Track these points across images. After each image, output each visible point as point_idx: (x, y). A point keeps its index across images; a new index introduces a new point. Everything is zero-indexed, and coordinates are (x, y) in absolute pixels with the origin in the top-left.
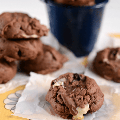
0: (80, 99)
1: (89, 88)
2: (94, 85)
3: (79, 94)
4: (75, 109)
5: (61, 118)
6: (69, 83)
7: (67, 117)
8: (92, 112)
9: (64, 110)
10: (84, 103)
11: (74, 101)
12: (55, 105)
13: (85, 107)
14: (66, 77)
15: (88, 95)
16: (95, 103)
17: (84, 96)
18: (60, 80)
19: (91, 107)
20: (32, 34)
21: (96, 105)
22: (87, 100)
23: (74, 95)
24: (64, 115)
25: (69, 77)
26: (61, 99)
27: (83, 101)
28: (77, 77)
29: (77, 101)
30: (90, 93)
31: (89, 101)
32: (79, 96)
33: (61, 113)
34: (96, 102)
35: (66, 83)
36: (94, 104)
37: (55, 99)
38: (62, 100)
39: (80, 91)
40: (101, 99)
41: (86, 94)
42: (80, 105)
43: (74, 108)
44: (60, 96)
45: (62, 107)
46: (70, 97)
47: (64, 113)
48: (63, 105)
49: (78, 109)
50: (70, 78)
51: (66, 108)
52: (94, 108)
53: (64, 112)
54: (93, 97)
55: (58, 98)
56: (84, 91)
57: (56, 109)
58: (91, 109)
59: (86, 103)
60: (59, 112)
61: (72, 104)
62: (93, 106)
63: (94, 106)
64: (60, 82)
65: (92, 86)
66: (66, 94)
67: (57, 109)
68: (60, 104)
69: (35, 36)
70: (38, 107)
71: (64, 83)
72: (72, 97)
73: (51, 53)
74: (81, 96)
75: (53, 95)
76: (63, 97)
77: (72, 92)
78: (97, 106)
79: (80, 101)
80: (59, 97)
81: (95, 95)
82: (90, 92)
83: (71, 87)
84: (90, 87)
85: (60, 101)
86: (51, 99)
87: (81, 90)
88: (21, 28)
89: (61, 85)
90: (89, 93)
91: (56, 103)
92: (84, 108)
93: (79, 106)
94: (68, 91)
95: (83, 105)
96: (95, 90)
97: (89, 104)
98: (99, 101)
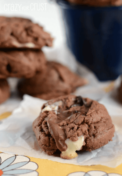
0: (73, 128)
1: (89, 115)
2: (99, 112)
3: (72, 122)
4: (63, 141)
5: (45, 154)
6: (66, 108)
7: (52, 153)
8: (89, 148)
9: (49, 142)
10: (76, 134)
11: (64, 130)
12: (39, 135)
13: (78, 140)
14: (64, 100)
15: (85, 124)
16: (94, 136)
17: (79, 125)
18: (54, 103)
19: (87, 140)
20: (27, 42)
21: (95, 139)
22: (82, 130)
23: (65, 123)
24: (49, 150)
25: (67, 101)
26: (46, 128)
27: (75, 131)
28: (78, 101)
29: (68, 131)
30: (89, 122)
31: (85, 131)
32: (72, 125)
33: (45, 147)
34: (96, 135)
35: (62, 107)
36: (92, 136)
37: (40, 128)
38: (48, 128)
39: (75, 118)
40: (106, 131)
41: (83, 123)
42: (71, 136)
43: (61, 140)
44: (46, 123)
45: (47, 138)
46: (59, 125)
47: (49, 147)
48: (48, 135)
49: (68, 142)
50: (69, 101)
51: (51, 139)
52: (91, 142)
53: (50, 145)
54: (93, 127)
55: (43, 126)
56: (81, 119)
57: (39, 141)
58: (88, 143)
59: (79, 134)
60: (43, 145)
61: (59, 135)
62: (90, 140)
63: (92, 140)
64: (53, 106)
65: (94, 111)
66: (55, 121)
67: (41, 141)
68: (45, 134)
69: (31, 45)
70: (20, 139)
71: (59, 108)
72: (63, 126)
73: (57, 71)
74: (75, 124)
75: (39, 122)
76: (49, 124)
77: (66, 119)
78: (98, 140)
79: (72, 130)
80: (44, 124)
81: (96, 125)
82: (89, 120)
83: (66, 113)
84: (91, 114)
85: (45, 129)
86: (35, 128)
87: (77, 117)
88: (12, 34)
89: (53, 110)
90: (87, 120)
91: (40, 132)
92: (76, 141)
93: (69, 138)
94: (60, 118)
95: (75, 137)
96: (99, 118)
97: (84, 135)
98: (101, 134)
